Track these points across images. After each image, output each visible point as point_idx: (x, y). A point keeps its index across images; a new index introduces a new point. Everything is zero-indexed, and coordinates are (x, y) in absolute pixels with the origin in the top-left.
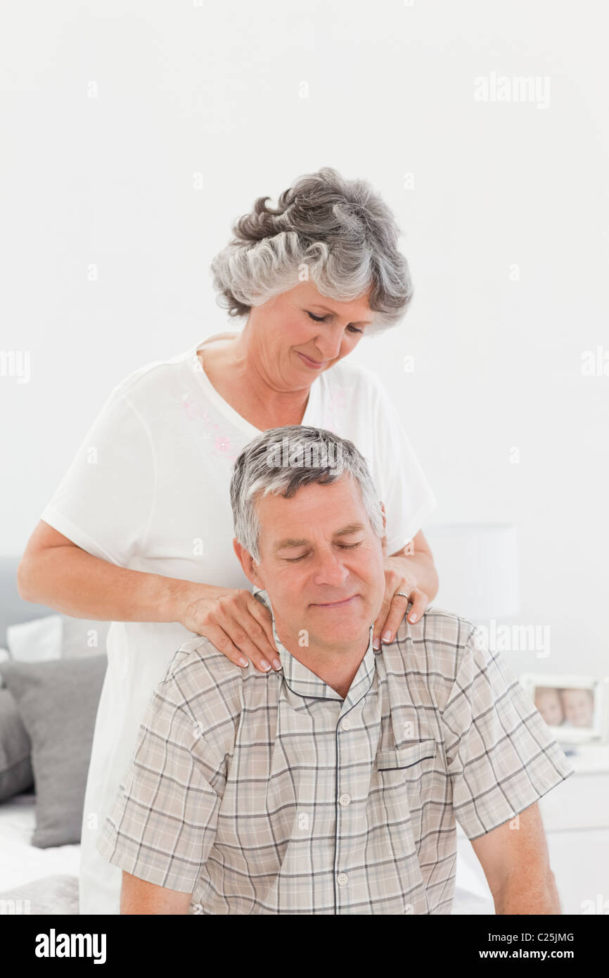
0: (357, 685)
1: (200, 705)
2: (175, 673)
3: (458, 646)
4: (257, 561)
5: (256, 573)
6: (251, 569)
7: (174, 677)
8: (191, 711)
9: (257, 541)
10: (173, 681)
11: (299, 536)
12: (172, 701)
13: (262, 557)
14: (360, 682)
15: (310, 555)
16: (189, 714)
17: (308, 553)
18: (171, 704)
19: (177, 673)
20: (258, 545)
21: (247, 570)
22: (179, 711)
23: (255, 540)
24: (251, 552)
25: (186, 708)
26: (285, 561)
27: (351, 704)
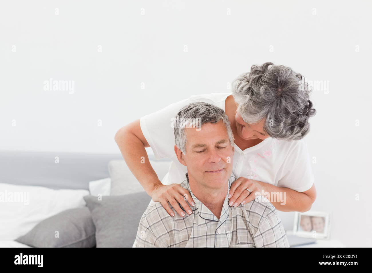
0: (222, 216)
1: (155, 227)
2: (147, 214)
3: (262, 216)
4: (184, 154)
5: (183, 159)
6: (181, 158)
7: (146, 216)
8: (152, 230)
9: (185, 145)
10: (145, 218)
11: (203, 143)
12: (145, 226)
13: (187, 152)
14: (223, 215)
15: (206, 151)
16: (151, 231)
17: (205, 150)
18: (145, 227)
19: (147, 215)
20: (185, 148)
21: (179, 158)
22: (148, 230)
23: (184, 145)
24: (182, 150)
25: (150, 228)
26: (196, 153)
27: (221, 223)
